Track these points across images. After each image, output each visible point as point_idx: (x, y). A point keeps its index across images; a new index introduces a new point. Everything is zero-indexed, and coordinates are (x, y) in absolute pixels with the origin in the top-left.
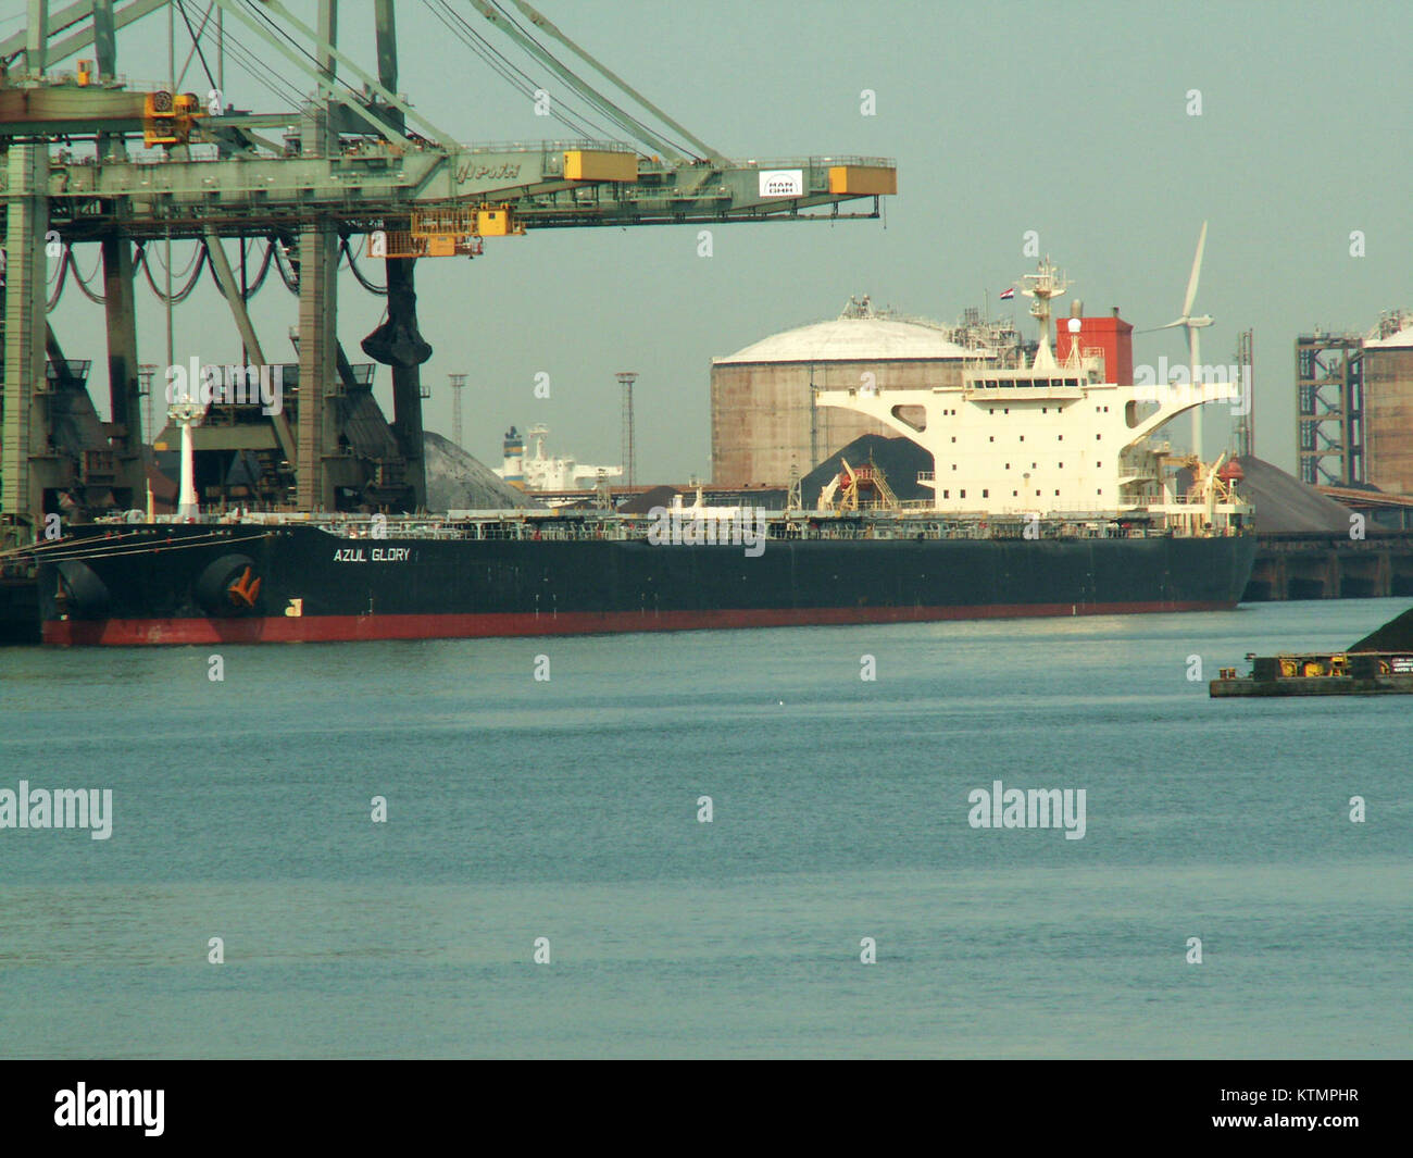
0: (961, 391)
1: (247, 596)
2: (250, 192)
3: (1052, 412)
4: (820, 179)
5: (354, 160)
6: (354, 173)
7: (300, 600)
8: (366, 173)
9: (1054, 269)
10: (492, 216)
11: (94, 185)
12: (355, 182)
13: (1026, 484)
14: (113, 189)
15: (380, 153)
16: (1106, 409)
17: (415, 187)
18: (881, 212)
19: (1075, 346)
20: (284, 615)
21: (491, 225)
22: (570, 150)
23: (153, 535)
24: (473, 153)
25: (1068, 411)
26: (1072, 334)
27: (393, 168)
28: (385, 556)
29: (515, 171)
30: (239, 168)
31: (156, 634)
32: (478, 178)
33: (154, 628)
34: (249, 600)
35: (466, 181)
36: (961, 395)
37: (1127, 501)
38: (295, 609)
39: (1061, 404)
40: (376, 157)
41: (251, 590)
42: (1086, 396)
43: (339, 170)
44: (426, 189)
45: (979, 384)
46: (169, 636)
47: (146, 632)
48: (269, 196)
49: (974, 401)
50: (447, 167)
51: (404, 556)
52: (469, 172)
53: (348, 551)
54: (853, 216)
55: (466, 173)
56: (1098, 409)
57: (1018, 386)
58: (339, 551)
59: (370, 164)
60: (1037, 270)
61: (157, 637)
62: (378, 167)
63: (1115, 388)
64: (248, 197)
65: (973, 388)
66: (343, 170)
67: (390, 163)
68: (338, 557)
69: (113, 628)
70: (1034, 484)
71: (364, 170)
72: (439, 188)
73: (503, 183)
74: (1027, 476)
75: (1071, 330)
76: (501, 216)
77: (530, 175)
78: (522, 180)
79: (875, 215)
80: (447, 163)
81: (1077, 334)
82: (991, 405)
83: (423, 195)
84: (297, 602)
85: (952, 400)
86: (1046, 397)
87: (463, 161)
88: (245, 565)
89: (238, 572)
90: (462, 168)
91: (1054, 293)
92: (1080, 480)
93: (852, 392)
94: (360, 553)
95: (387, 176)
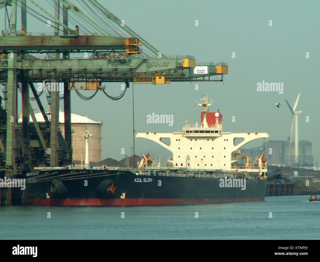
0: (182, 134)
1: (113, 192)
2: (82, 69)
3: (210, 141)
4: (214, 69)
5: (115, 60)
6: (116, 64)
7: (125, 194)
8: (119, 64)
9: (207, 98)
10: (160, 78)
11: (31, 65)
12: (116, 67)
13: (202, 162)
14: (37, 67)
15: (125, 58)
16: (227, 140)
17: (135, 69)
18: (223, 80)
19: (217, 121)
20: (120, 198)
21: (160, 81)
22: (185, 59)
23: (86, 173)
24: (154, 59)
25: (216, 140)
26: (216, 117)
27: (128, 63)
28: (147, 181)
29: (167, 64)
30: (78, 61)
31: (82, 203)
32: (155, 66)
33: (82, 201)
34: (113, 193)
35: (152, 67)
36: (182, 135)
37: (233, 168)
38: (123, 196)
39: (213, 138)
40: (123, 59)
41: (113, 190)
42: (221, 136)
43: (111, 63)
44: (138, 70)
45: (188, 132)
46: (86, 204)
47: (79, 203)
48: (88, 70)
49: (185, 137)
50: (146, 63)
51: (151, 181)
52: (153, 64)
53: (138, 179)
54: (215, 81)
55: (152, 65)
56: (225, 140)
57: (200, 133)
58: (136, 179)
59: (121, 61)
60: (202, 98)
61: (83, 204)
62: (123, 62)
63: (230, 134)
64: (81, 70)
65: (185, 133)
66: (112, 63)
67: (127, 61)
68: (135, 181)
69: (68, 201)
70: (204, 162)
71: (119, 63)
72: (143, 69)
73: (164, 68)
74: (202, 160)
75: (216, 116)
76: (163, 78)
77: (172, 65)
78: (170, 67)
79: (222, 81)
80: (145, 61)
81: (218, 117)
82: (191, 138)
83: (138, 71)
84: (124, 194)
85: (179, 136)
86: (209, 136)
87: (151, 61)
88: (113, 182)
89: (110, 185)
90: (150, 64)
91: (208, 105)
92: (219, 161)
93: (147, 133)
94: (141, 179)
95: (126, 65)
